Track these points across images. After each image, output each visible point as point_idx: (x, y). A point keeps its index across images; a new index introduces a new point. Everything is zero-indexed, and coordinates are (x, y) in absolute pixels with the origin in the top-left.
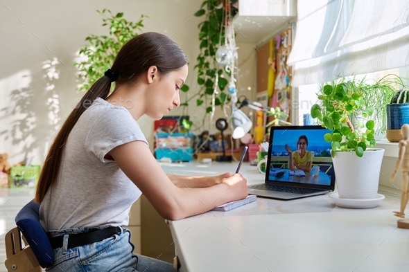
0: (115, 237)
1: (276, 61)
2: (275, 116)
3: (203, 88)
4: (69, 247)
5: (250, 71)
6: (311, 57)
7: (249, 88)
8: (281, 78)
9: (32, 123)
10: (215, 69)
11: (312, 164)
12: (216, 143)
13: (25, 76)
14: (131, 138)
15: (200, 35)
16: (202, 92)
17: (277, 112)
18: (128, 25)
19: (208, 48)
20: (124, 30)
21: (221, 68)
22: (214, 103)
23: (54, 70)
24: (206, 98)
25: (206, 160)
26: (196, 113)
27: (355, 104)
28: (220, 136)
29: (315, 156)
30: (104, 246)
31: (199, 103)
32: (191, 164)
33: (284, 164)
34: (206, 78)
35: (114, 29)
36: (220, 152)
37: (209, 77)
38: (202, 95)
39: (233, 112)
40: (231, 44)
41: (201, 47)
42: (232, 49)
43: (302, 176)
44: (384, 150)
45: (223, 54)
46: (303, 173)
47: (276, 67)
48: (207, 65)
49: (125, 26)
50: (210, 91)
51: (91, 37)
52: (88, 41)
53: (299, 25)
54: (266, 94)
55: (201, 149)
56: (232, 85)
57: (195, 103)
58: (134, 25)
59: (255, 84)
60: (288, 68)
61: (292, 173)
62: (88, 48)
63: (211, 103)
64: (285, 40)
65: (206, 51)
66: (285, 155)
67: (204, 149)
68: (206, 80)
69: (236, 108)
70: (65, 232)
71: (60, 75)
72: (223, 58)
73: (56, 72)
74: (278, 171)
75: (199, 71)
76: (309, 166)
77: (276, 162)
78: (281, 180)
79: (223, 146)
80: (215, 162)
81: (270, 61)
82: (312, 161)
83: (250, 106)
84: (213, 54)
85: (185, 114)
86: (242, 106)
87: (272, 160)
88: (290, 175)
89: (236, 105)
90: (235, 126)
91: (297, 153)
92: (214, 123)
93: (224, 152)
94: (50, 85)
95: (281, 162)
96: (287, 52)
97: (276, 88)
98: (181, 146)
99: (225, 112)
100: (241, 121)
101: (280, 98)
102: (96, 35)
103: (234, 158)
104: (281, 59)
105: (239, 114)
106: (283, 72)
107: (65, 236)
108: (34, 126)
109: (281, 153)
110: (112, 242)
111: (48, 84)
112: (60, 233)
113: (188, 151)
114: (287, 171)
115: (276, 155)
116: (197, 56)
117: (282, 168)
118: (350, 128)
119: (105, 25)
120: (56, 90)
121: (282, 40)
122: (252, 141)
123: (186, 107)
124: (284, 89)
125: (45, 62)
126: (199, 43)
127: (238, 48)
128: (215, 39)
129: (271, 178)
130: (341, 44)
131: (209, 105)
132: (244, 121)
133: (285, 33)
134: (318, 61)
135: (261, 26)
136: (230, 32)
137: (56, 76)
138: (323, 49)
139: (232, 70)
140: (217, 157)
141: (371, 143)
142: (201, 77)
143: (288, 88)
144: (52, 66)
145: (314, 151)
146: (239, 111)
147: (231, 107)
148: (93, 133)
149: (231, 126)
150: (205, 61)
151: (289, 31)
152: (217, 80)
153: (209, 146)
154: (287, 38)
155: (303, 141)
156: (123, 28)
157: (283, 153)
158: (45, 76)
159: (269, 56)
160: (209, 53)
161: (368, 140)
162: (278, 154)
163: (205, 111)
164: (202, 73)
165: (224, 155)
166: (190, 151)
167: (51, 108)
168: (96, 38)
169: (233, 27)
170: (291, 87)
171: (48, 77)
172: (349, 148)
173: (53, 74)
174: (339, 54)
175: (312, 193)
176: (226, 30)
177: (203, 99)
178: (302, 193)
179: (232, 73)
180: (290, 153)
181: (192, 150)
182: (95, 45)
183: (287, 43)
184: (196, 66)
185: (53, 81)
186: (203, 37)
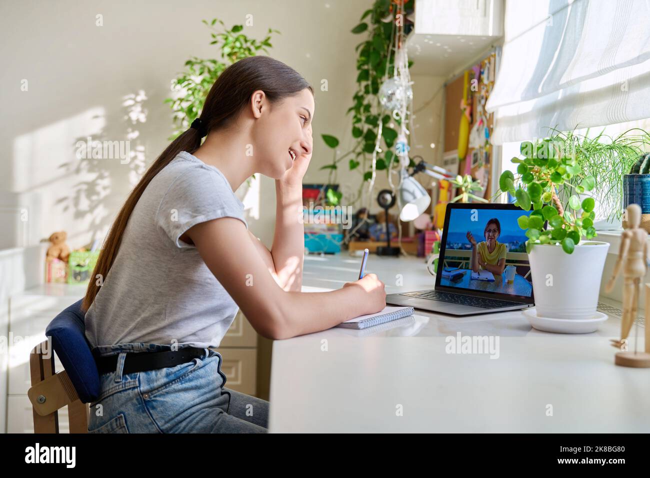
0: (195, 363)
1: (472, 105)
2: (463, 189)
3: (360, 143)
4: (126, 372)
5: (433, 120)
6: (520, 99)
7: (433, 146)
8: (478, 130)
9: (105, 188)
10: (379, 115)
11: (505, 263)
12: (379, 227)
13: (96, 117)
14: (219, 214)
15: (358, 61)
16: (359, 150)
17: (465, 182)
18: (249, 44)
19: (370, 82)
20: (242, 51)
21: (388, 113)
22: (374, 166)
23: (138, 108)
24: (365, 158)
25: (360, 253)
26: (349, 180)
27: (565, 172)
28: (384, 218)
29: (510, 251)
30: (179, 374)
31: (354, 165)
32: (337, 257)
33: (464, 262)
34: (366, 127)
35: (227, 50)
36: (383, 241)
37: (371, 127)
38: (359, 154)
39: (402, 181)
40: (402, 77)
41: (359, 80)
42: (404, 84)
43: (489, 281)
44: (608, 244)
45: (390, 92)
46: (491, 276)
47: (471, 114)
48: (368, 108)
49: (245, 46)
50: (370, 148)
51: (193, 60)
52: (188, 67)
53: (506, 49)
54: (457, 154)
55: (354, 235)
56: (402, 140)
57: (348, 165)
58: (258, 44)
59: (442, 139)
60: (488, 116)
61: (475, 275)
62: (188, 78)
63: (371, 167)
64: (486, 72)
65: (367, 87)
66: (466, 248)
67: (358, 235)
68: (365, 130)
69: (407, 175)
70: (121, 349)
71: (147, 117)
72: (390, 98)
73: (142, 112)
74: (455, 272)
75: (355, 117)
76: (501, 265)
77: (452, 258)
78: (459, 285)
79: (388, 233)
80: (374, 256)
81: (464, 104)
82: (505, 258)
83: (429, 172)
84: (376, 91)
85: (332, 182)
86: (415, 172)
87: (446, 255)
88: (472, 279)
89: (408, 170)
90: (404, 203)
91: (483, 245)
92: (375, 196)
93: (388, 241)
94: (133, 131)
95: (460, 258)
96: (487, 92)
97: (470, 146)
98: (324, 230)
99: (390, 180)
100: (413, 194)
101: (475, 161)
102: (200, 58)
103: (403, 251)
104: (480, 101)
105: (411, 184)
106: (482, 121)
107: (121, 355)
108: (108, 192)
109: (460, 245)
110: (190, 368)
111: (130, 130)
112: (114, 350)
113: (334, 237)
114: (468, 272)
115: (452, 248)
116: (353, 94)
117: (461, 268)
118: (558, 208)
119: (214, 43)
120: (142, 139)
121: (481, 73)
122: (431, 225)
123: (334, 171)
124: (481, 148)
125: (126, 97)
126: (356, 73)
127: (412, 83)
128: (380, 68)
129: (444, 282)
130: (563, 81)
131: (367, 170)
132: (418, 194)
133: (486, 61)
134: (529, 106)
135: (450, 51)
136: (402, 59)
137: (143, 118)
138: (538, 88)
139: (403, 116)
140: (378, 248)
141: (588, 233)
142: (358, 125)
143: (488, 146)
144: (136, 102)
145: (510, 243)
146: (412, 179)
147: (399, 172)
148: (167, 203)
149: (399, 202)
150: (365, 102)
151: (492, 59)
152: (380, 131)
153: (367, 231)
154: (489, 69)
155: (493, 227)
156: (240, 48)
157: (463, 244)
158: (126, 118)
159: (462, 97)
160: (371, 89)
161: (585, 227)
162: (455, 246)
163: (362, 178)
164: (359, 120)
165: (389, 245)
166: (337, 238)
167: (132, 166)
168: (202, 62)
169: (406, 50)
170: (491, 146)
171: (130, 119)
172: (553, 239)
173: (137, 115)
174: (560, 95)
175: (501, 307)
176: (396, 55)
177: (360, 159)
178: (486, 306)
179: (403, 120)
180: (473, 246)
181: (341, 236)
182: (198, 72)
183: (488, 78)
184: (350, 109)
185: (138, 126)
186: (363, 64)
